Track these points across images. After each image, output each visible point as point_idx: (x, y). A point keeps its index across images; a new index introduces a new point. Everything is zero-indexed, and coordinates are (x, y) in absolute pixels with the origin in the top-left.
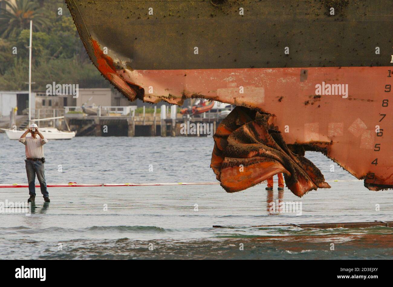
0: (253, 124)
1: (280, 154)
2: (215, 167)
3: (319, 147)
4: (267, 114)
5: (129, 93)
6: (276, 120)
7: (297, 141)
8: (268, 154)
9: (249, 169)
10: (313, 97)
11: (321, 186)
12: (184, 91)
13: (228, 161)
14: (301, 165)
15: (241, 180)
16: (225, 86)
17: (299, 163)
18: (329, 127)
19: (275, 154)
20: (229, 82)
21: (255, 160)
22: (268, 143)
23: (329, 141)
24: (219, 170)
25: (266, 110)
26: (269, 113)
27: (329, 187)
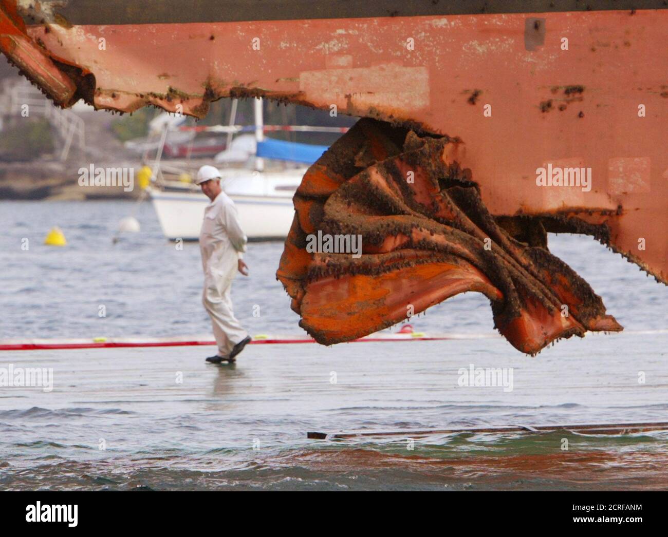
0: (397, 162)
1: (471, 242)
2: (289, 279)
3: (585, 222)
4: (438, 137)
5: (57, 86)
6: (464, 152)
7: (523, 208)
8: (436, 243)
9: (381, 283)
10: (563, 90)
11: (594, 327)
12: (209, 78)
13: (324, 261)
14: (535, 271)
15: (357, 311)
16: (320, 63)
17: (530, 265)
18: (611, 168)
19: (457, 241)
20: (333, 54)
21: (401, 258)
22: (439, 214)
23: (612, 207)
24: (302, 287)
25: (436, 125)
26: (443, 133)
27: (619, 329)
